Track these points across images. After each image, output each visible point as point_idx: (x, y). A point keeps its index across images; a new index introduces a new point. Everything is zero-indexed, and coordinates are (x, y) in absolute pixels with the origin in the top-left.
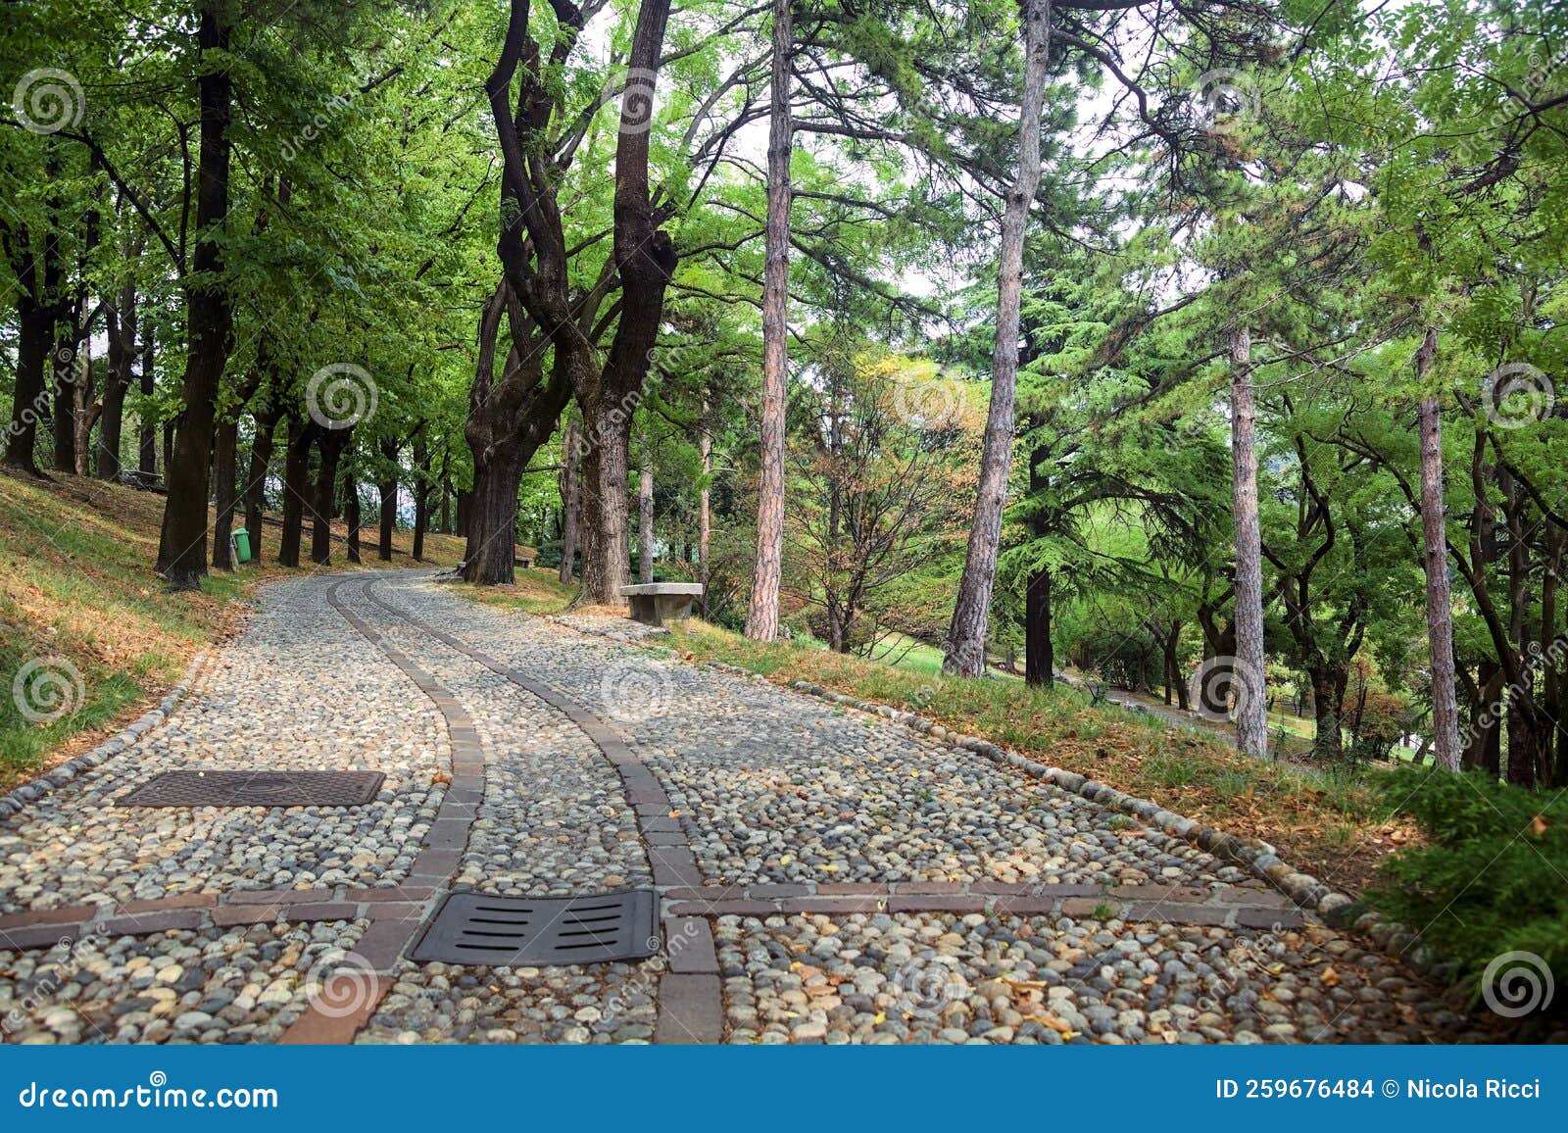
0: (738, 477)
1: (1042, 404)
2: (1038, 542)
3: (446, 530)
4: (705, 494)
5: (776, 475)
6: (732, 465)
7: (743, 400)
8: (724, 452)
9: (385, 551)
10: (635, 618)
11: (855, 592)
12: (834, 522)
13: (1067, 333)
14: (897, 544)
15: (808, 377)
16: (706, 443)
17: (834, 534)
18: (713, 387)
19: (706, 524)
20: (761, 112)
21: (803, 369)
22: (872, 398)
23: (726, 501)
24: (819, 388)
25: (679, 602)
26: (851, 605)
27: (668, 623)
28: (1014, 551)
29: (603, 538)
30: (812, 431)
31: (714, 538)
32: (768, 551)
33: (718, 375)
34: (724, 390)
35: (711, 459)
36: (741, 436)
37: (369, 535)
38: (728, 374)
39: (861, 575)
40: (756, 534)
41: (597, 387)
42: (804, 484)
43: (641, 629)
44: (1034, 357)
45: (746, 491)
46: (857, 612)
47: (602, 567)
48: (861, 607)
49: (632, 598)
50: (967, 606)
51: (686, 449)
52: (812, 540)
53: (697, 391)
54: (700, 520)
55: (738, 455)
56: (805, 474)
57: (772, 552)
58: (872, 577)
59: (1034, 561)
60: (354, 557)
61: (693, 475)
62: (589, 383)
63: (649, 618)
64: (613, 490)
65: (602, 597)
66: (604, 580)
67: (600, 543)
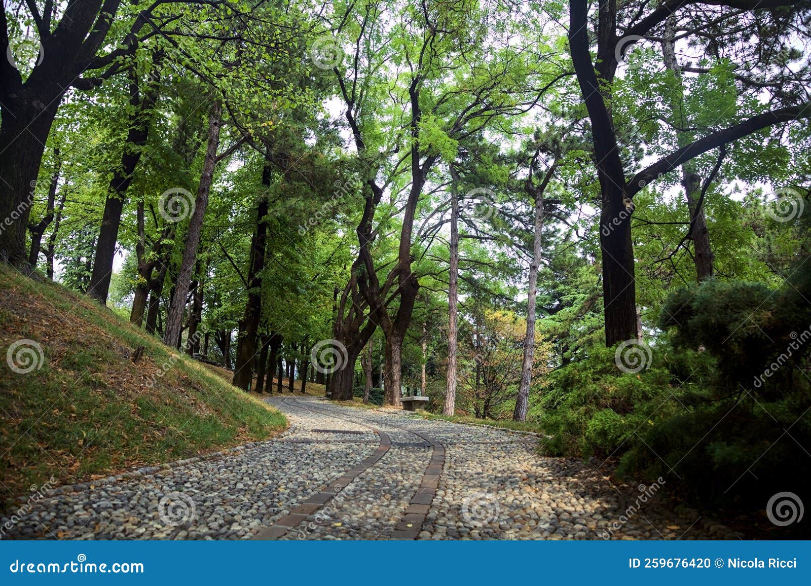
0: (438, 359)
1: (560, 330)
3: (312, 381)
4: (424, 366)
5: (453, 360)
6: (434, 354)
7: (440, 328)
8: (431, 348)
9: (291, 388)
10: (405, 409)
12: (478, 379)
13: (575, 299)
15: (467, 318)
16: (424, 345)
17: (478, 383)
18: (427, 322)
19: (424, 380)
20: (447, 221)
21: (465, 315)
22: (492, 327)
23: (432, 369)
24: (471, 322)
25: (421, 403)
27: (417, 410)
29: (393, 382)
30: (469, 339)
31: (427, 385)
32: (451, 388)
33: (430, 318)
34: (432, 324)
35: (426, 351)
36: (439, 342)
37: (286, 383)
38: (434, 317)
39: (489, 400)
40: (446, 384)
41: (391, 330)
42: (465, 362)
43: (408, 412)
44: (562, 308)
45: (441, 365)
47: (392, 392)
49: (405, 402)
50: (520, 405)
51: (416, 348)
52: (469, 387)
53: (421, 324)
54: (421, 378)
55: (438, 350)
56: (466, 358)
57: (453, 387)
58: (493, 401)
60: (280, 391)
61: (420, 358)
62: (388, 327)
63: (410, 409)
64: (396, 365)
65: (392, 403)
66: (393, 397)
67: (391, 384)
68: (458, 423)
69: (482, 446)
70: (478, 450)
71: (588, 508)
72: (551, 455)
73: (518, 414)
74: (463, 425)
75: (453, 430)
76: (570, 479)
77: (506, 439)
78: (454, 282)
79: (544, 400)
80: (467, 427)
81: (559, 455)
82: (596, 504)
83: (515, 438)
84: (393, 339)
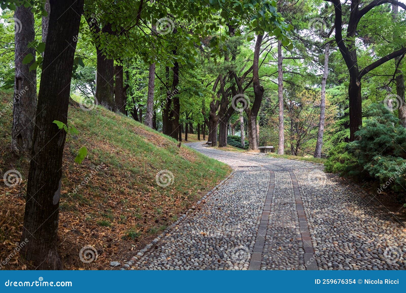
2: (346, 130)
5: (282, 125)
10: (261, 152)
11: (298, 145)
12: (292, 128)
14: (308, 132)
25: (269, 149)
26: (297, 148)
27: (268, 153)
28: (339, 133)
29: (253, 138)
32: (281, 139)
39: (299, 141)
41: (250, 113)
43: (263, 154)
46: (298, 150)
47: (253, 144)
48: (299, 148)
49: (260, 149)
58: (302, 141)
59: (344, 135)
62: (249, 111)
63: (264, 152)
64: (254, 130)
65: (253, 149)
66: (253, 146)
67: (252, 139)
68: (291, 159)
69: (305, 170)
70: (304, 171)
71: (334, 184)
72: (328, 172)
73: (317, 152)
74: (293, 161)
75: (290, 164)
76: (332, 178)
77: (313, 167)
78: (281, 84)
79: (332, 138)
80: (296, 161)
81: (331, 172)
82: (336, 183)
83: (316, 166)
84: (252, 117)
